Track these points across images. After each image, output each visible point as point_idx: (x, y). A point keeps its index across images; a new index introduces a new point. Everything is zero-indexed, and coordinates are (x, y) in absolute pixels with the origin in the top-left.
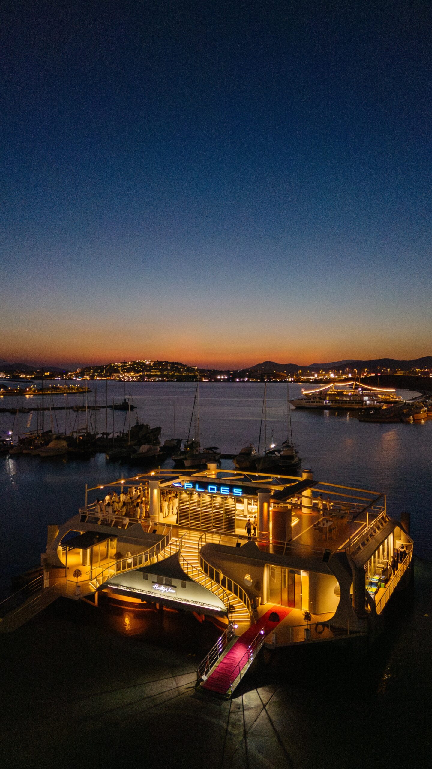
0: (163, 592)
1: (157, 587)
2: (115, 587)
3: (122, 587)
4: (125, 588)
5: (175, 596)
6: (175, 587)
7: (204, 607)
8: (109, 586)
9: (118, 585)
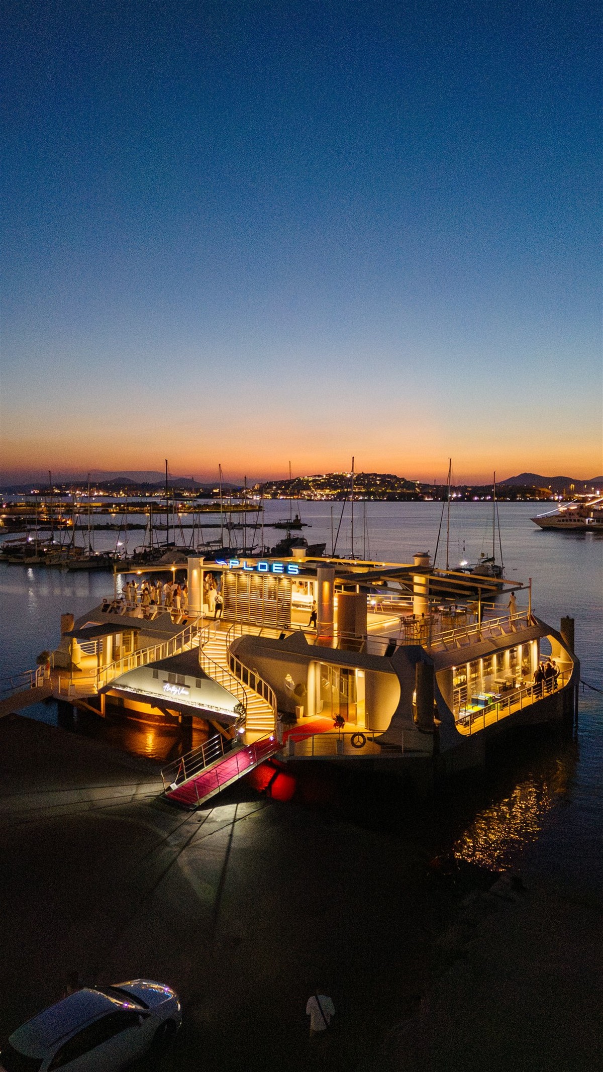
0: (174, 693)
1: (168, 687)
2: (121, 689)
3: (129, 688)
4: (133, 689)
5: (187, 699)
6: (188, 687)
7: (219, 712)
8: (113, 687)
9: (124, 686)
